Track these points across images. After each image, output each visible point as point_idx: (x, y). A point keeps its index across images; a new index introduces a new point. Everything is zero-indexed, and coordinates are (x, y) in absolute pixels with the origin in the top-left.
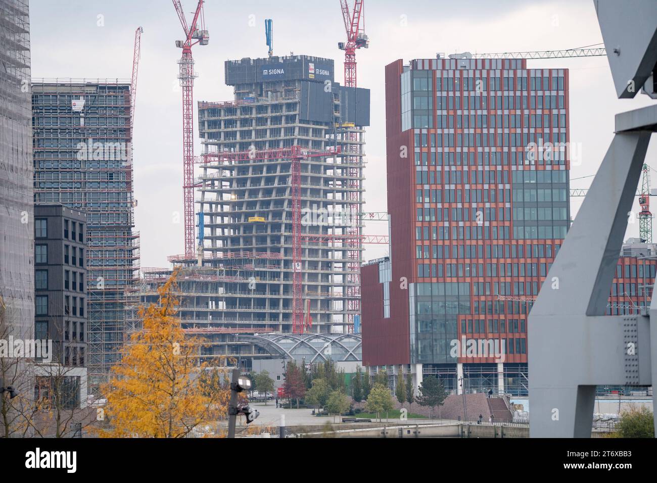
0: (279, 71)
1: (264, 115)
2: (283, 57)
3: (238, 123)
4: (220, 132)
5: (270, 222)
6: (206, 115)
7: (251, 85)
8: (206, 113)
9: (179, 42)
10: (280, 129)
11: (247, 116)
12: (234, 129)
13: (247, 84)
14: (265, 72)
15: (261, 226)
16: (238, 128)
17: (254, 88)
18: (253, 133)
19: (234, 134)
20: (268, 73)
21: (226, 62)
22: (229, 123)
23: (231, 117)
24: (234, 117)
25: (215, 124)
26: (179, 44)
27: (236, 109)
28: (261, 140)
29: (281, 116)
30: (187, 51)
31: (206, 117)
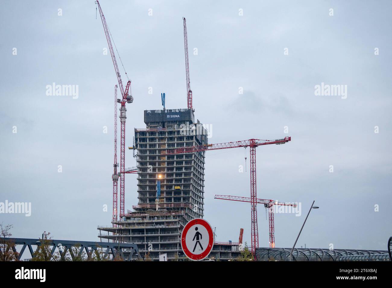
0: (176, 116)
1: (174, 136)
2: (179, 109)
3: (157, 139)
4: (147, 144)
5: (182, 190)
6: (138, 135)
7: (158, 123)
8: (138, 134)
9: (119, 100)
10: (184, 143)
11: (163, 136)
12: (155, 143)
13: (156, 122)
14: (168, 116)
15: (178, 192)
16: (157, 142)
17: (160, 124)
18: (166, 145)
19: (155, 145)
20: (170, 116)
21: (145, 111)
22: (152, 139)
23: (154, 137)
24: (155, 137)
25: (144, 140)
26: (119, 101)
27: (156, 133)
28: (172, 148)
29: (184, 137)
30: (123, 105)
31: (138, 136)
